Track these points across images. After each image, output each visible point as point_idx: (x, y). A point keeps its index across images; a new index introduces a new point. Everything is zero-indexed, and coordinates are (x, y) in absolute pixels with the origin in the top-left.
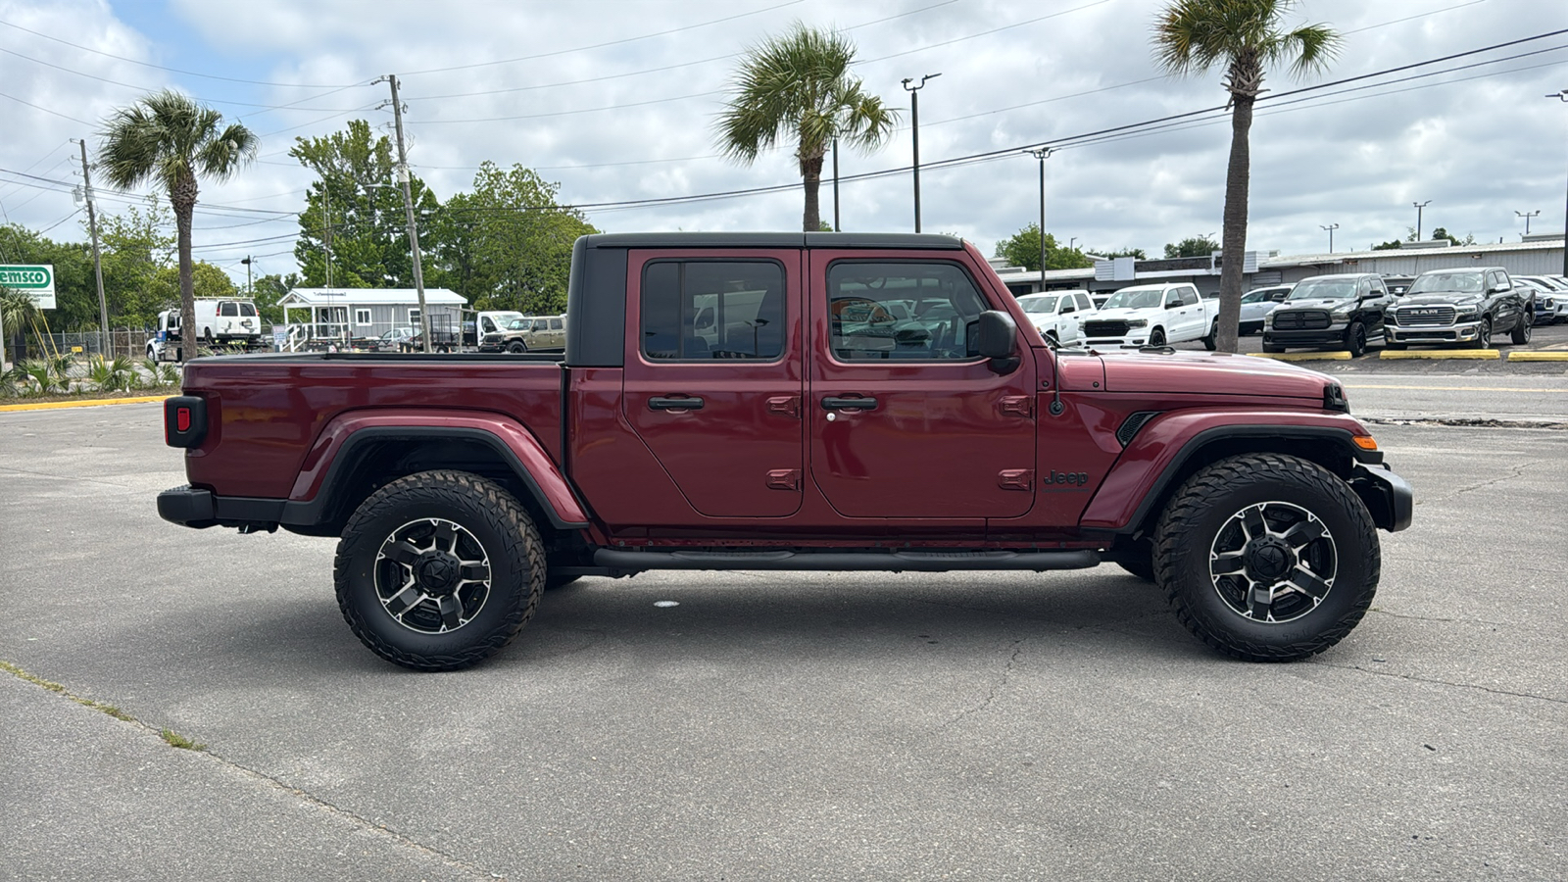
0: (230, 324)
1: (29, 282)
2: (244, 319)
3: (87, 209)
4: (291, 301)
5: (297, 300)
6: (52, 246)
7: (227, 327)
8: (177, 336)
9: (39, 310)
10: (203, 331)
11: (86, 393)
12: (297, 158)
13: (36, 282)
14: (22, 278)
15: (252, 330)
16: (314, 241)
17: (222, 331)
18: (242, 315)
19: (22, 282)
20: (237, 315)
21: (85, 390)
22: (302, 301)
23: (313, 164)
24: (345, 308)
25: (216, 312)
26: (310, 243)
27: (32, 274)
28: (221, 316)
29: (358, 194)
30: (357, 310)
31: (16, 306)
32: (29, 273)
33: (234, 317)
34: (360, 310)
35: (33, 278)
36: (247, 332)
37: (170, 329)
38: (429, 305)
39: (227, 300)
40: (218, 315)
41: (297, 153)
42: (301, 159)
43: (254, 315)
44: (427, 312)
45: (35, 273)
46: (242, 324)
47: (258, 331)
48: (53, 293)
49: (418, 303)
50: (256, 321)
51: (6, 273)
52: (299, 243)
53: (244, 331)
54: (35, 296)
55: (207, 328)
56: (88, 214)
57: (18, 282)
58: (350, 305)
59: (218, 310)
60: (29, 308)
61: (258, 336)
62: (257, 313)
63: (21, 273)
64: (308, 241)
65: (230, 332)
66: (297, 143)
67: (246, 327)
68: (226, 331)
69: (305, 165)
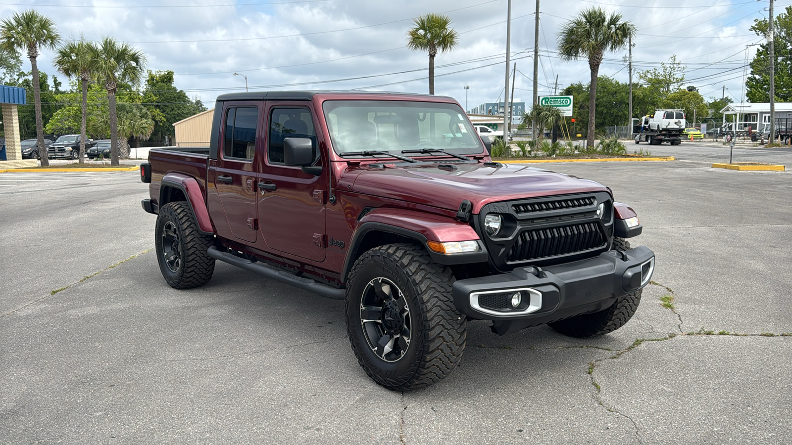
0: (669, 123)
1: (562, 104)
2: (677, 120)
3: (629, 66)
4: (728, 110)
5: (730, 110)
6: (619, 85)
7: (667, 125)
8: (647, 129)
9: (563, 117)
10: (657, 126)
11: (539, 157)
12: (754, 31)
13: (565, 104)
14: (559, 102)
15: (681, 126)
16: (757, 77)
17: (665, 127)
18: (676, 118)
19: (559, 104)
20: (673, 118)
21: (540, 155)
22: (733, 110)
23: (763, 34)
24: (757, 114)
25: (663, 117)
26: (755, 78)
27: (563, 100)
28: (665, 119)
29: (788, 48)
30: (764, 115)
31: (552, 115)
32: (562, 100)
33: (672, 120)
34: (765, 115)
35: (564, 102)
36: (678, 127)
37: (645, 125)
38: (776, 112)
39: (669, 111)
40: (664, 118)
41: (754, 28)
42: (756, 31)
43: (683, 118)
44: (774, 117)
45: (565, 100)
46: (676, 123)
47: (683, 127)
48: (572, 109)
49: (770, 111)
50: (683, 121)
51: (553, 100)
52: (749, 78)
53: (676, 127)
54: (564, 110)
55: (658, 125)
56: (629, 69)
57: (557, 104)
58: (760, 112)
59: (664, 116)
60: (558, 117)
61: (684, 129)
62: (684, 117)
63: (559, 100)
64: (754, 77)
65: (669, 127)
66: (755, 23)
67: (677, 125)
68: (667, 126)
69: (758, 35)
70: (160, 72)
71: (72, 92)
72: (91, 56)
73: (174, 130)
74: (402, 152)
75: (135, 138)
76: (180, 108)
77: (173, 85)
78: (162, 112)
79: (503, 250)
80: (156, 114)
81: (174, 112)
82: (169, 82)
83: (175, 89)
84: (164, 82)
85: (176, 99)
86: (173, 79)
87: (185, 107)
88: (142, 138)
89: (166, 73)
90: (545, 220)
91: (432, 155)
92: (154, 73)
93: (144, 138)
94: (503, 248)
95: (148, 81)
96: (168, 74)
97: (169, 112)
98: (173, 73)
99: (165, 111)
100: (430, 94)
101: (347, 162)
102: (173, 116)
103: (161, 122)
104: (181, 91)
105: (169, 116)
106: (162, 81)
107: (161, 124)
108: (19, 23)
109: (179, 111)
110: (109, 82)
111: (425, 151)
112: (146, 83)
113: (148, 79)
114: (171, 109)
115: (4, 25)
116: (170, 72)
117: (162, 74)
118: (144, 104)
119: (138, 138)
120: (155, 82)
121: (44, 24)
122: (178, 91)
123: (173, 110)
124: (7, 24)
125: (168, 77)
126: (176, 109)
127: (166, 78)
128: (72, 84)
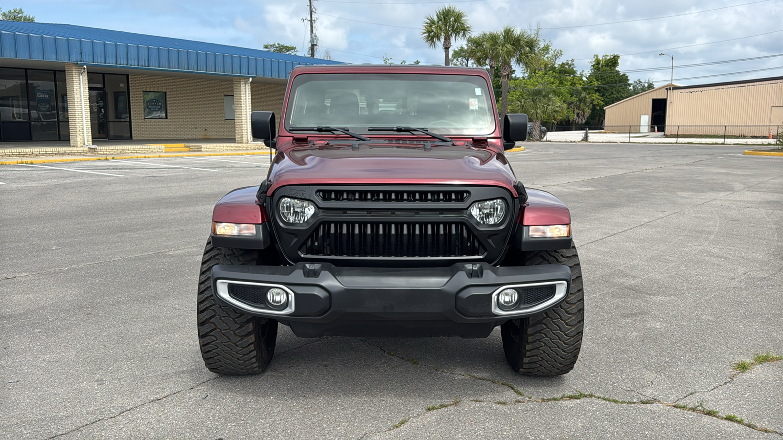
70: (606, 56)
71: (524, 78)
72: (490, 44)
73: (605, 113)
74: (369, 130)
75: (571, 122)
76: (620, 91)
77: (617, 69)
78: (602, 96)
79: (295, 240)
80: (595, 98)
81: (612, 96)
82: (614, 66)
83: (618, 72)
84: (608, 66)
85: (618, 82)
86: (618, 63)
87: (625, 91)
88: (578, 122)
89: (612, 57)
90: (366, 212)
91: (413, 134)
92: (600, 58)
93: (580, 122)
94: (296, 238)
95: (594, 66)
96: (613, 58)
97: (608, 96)
98: (619, 57)
99: (604, 95)
100: (446, 65)
101: (293, 137)
102: (611, 100)
103: (598, 105)
104: (624, 75)
105: (607, 100)
106: (607, 65)
107: (598, 108)
108: (439, 19)
109: (618, 95)
110: (504, 68)
111: (399, 130)
112: (592, 67)
113: (594, 63)
114: (610, 93)
115: (429, 22)
116: (616, 56)
117: (608, 58)
118: (584, 89)
119: (574, 122)
120: (600, 66)
121: (458, 17)
122: (621, 75)
123: (612, 93)
124: (430, 20)
125: (613, 61)
126: (615, 93)
127: (611, 62)
128: (523, 71)
